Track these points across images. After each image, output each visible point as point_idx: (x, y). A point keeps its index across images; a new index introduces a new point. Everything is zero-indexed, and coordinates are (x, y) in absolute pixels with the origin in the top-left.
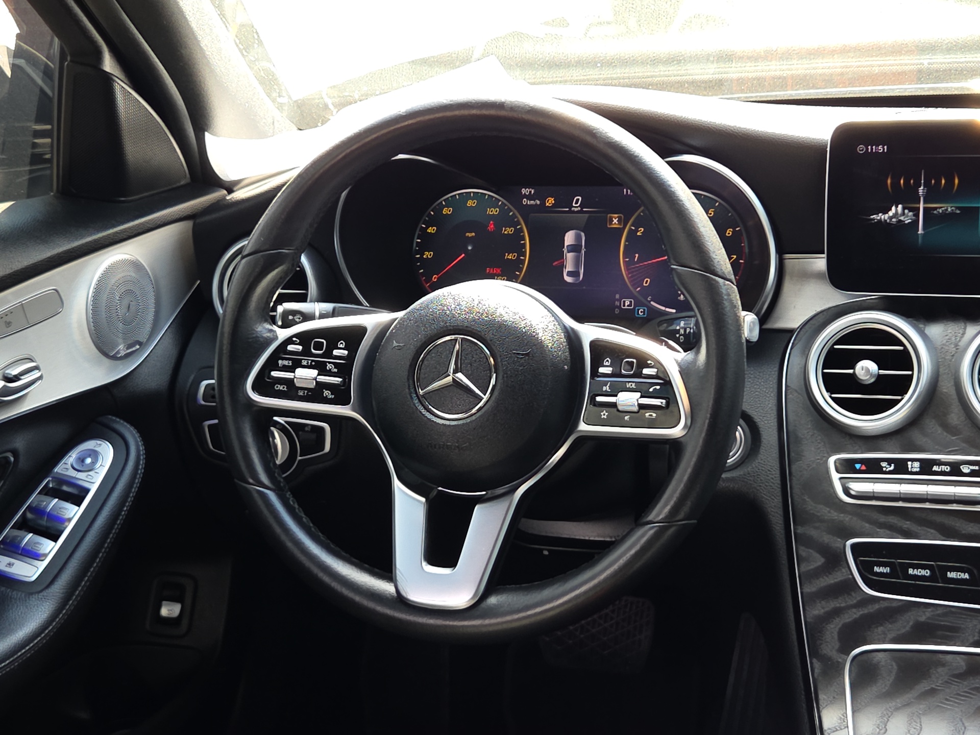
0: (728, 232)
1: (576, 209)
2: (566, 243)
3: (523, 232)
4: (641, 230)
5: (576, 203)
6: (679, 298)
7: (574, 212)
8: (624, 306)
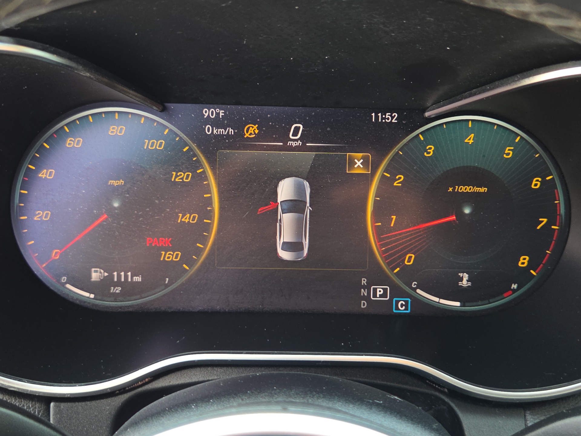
0: (534, 182)
1: (294, 144)
2: (280, 199)
3: (206, 178)
4: (400, 178)
5: (295, 134)
6: (460, 284)
7: (291, 149)
8: (375, 296)
